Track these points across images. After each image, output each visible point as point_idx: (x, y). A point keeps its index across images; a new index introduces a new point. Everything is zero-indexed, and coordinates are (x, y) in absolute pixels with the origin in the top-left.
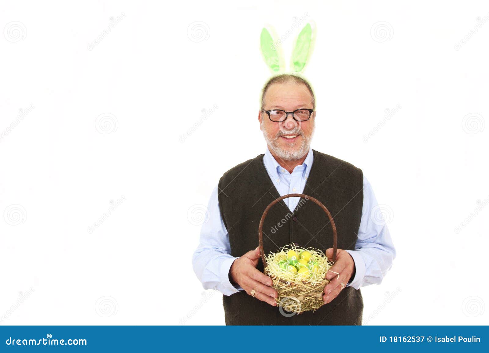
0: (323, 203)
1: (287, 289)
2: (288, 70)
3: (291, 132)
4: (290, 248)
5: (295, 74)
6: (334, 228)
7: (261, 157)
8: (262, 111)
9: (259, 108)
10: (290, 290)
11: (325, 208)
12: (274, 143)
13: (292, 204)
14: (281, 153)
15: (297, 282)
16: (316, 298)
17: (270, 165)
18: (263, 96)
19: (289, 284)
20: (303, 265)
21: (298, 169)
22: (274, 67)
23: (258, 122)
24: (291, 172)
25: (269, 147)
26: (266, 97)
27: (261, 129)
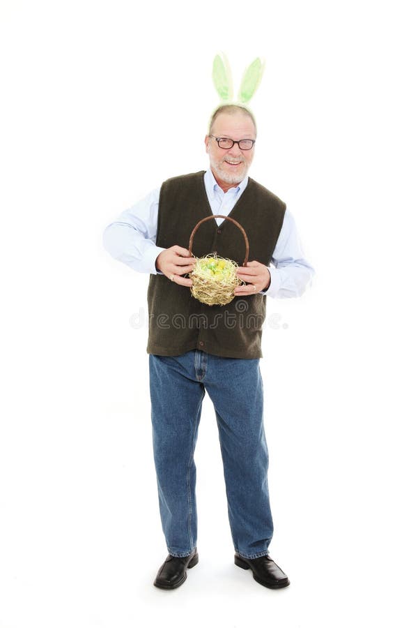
0: (243, 227)
1: (204, 286)
2: (235, 100)
3: (236, 159)
4: (212, 256)
5: (242, 105)
6: (248, 247)
7: (203, 173)
8: (210, 136)
9: (207, 132)
10: (206, 286)
11: (243, 230)
12: (219, 166)
13: (219, 222)
14: (223, 176)
15: (211, 282)
16: (225, 296)
17: (209, 182)
18: (212, 125)
19: (206, 282)
20: (219, 270)
21: (232, 190)
22: (223, 95)
23: (204, 145)
24: (225, 192)
25: (211, 167)
26: (214, 126)
27: (207, 152)
